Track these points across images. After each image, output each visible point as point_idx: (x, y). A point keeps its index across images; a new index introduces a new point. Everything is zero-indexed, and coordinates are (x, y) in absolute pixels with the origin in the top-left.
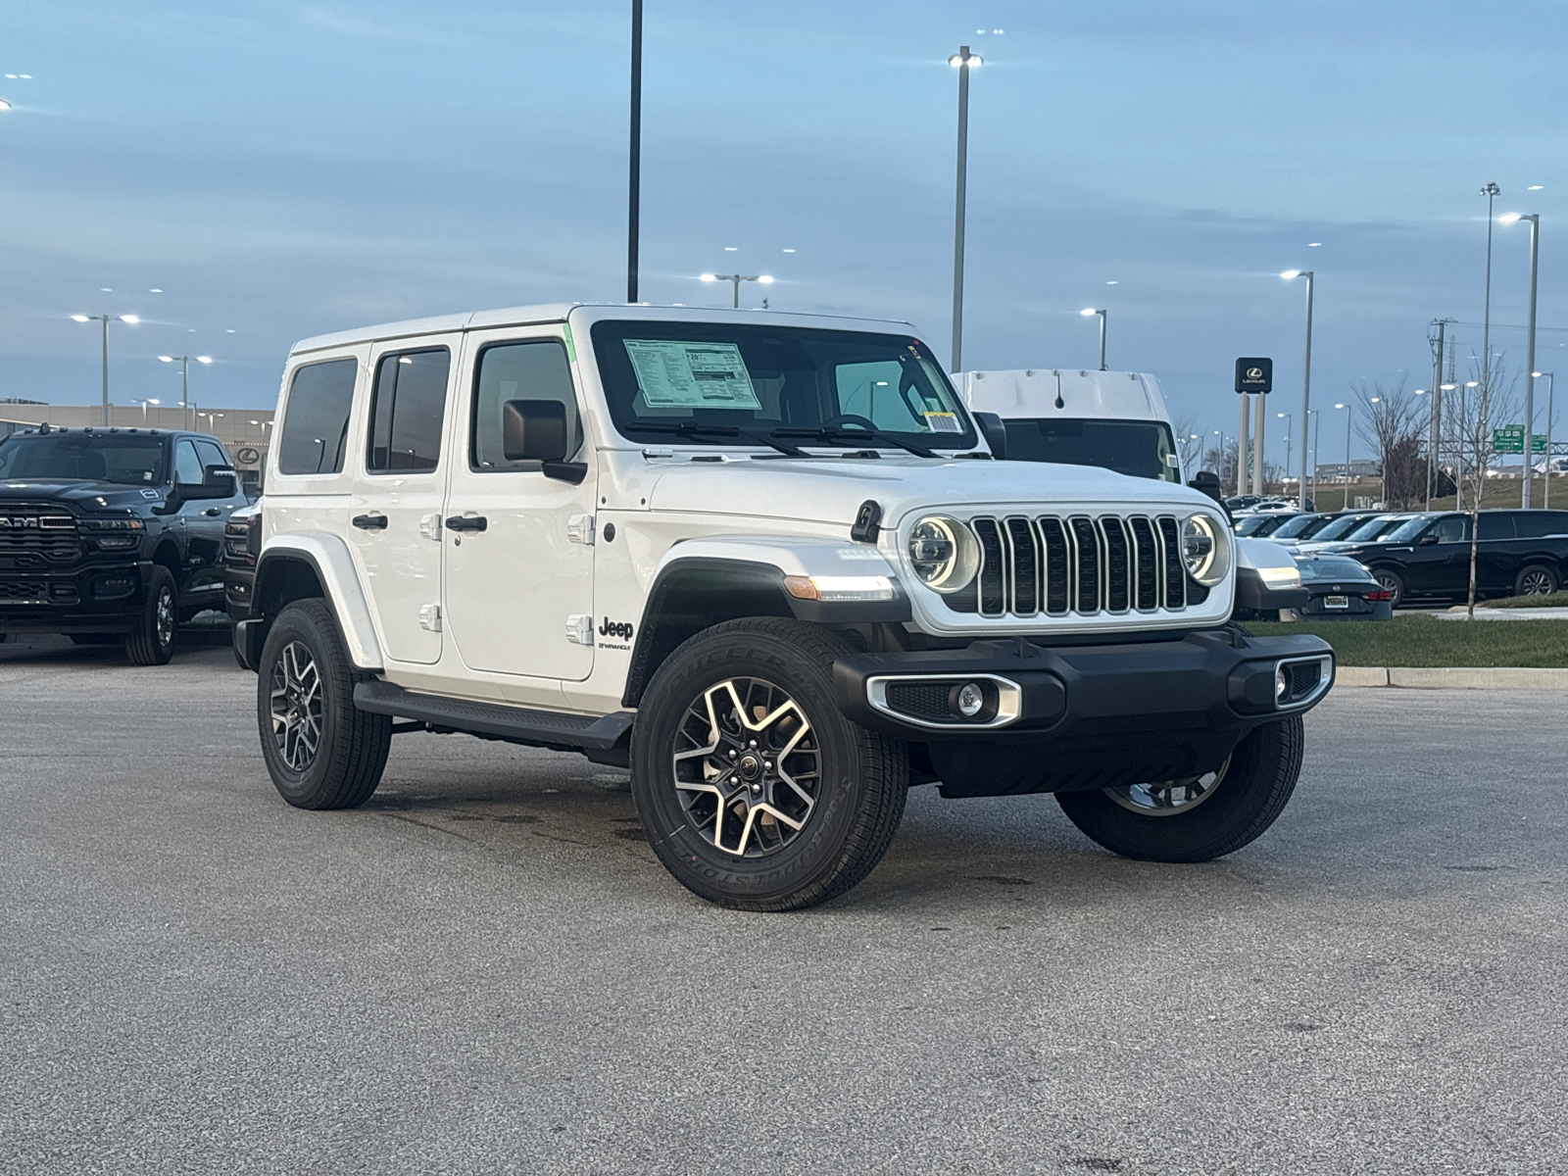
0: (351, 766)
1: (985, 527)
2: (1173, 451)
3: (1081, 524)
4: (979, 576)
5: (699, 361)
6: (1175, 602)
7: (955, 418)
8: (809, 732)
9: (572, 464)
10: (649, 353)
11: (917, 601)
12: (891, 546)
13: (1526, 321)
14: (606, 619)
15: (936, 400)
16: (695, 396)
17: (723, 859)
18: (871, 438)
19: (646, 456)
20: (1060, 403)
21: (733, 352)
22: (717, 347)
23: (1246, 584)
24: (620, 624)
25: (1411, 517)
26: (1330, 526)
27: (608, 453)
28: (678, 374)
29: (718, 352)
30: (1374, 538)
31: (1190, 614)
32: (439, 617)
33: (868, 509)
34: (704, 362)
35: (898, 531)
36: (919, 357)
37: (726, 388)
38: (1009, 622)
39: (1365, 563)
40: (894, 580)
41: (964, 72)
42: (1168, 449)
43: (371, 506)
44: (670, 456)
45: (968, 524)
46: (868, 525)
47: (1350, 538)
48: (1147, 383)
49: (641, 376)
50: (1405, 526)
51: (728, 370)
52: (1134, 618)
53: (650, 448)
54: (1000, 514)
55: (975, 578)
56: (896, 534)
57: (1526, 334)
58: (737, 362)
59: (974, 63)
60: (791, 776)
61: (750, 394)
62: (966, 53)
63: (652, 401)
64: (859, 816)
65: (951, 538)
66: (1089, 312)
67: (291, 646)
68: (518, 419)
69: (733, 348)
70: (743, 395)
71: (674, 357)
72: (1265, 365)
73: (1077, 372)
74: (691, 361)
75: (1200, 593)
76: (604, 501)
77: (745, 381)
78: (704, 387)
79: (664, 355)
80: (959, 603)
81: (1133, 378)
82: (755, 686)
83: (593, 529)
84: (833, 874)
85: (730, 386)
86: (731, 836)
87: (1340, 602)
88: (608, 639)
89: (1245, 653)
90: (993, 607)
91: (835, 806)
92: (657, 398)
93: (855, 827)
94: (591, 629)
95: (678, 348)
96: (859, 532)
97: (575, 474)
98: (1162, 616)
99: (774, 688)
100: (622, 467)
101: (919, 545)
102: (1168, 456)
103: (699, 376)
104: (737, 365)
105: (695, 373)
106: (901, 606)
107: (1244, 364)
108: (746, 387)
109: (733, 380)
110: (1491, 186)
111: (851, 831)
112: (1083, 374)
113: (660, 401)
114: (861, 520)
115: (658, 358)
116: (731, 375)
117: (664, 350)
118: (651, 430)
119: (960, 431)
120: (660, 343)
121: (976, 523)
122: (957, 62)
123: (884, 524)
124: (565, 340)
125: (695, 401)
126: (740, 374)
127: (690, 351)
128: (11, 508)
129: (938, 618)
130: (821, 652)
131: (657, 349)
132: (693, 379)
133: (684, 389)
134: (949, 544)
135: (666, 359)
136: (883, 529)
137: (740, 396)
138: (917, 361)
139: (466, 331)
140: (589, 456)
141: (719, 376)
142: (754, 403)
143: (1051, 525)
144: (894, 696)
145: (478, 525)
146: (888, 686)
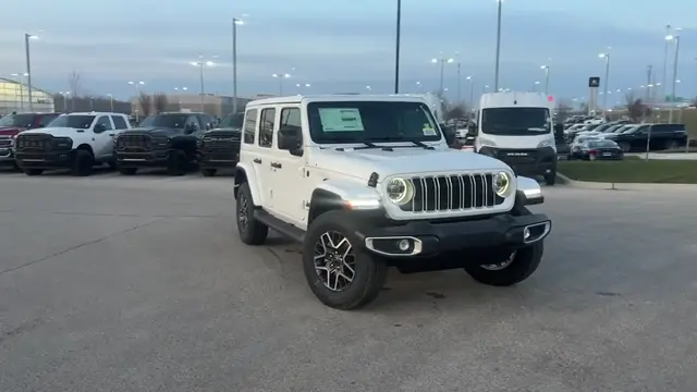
1: (416, 181)
3: (454, 178)
4: (413, 199)
5: (344, 114)
6: (491, 203)
8: (350, 249)
9: (299, 150)
11: (388, 209)
12: (381, 187)
15: (428, 124)
16: (340, 127)
17: (331, 292)
19: (321, 148)
20: (515, 103)
21: (357, 111)
23: (520, 197)
25: (637, 126)
27: (309, 148)
28: (336, 119)
29: (351, 111)
31: (497, 208)
33: (373, 176)
34: (346, 115)
35: (383, 183)
38: (425, 214)
39: (617, 141)
40: (380, 201)
42: (548, 117)
43: (259, 156)
44: (329, 148)
45: (410, 180)
46: (373, 181)
47: (615, 131)
49: (323, 121)
51: (354, 117)
52: (473, 211)
53: (322, 146)
58: (358, 114)
60: (347, 263)
63: (326, 129)
65: (405, 185)
67: (242, 195)
70: (358, 126)
72: (597, 79)
74: (341, 115)
75: (501, 200)
76: (307, 163)
77: (360, 121)
80: (405, 208)
82: (335, 234)
83: (304, 171)
86: (332, 283)
87: (608, 154)
89: (514, 224)
90: (418, 209)
92: (328, 128)
95: (338, 111)
96: (370, 184)
97: (300, 154)
98: (485, 210)
99: (340, 234)
100: (313, 153)
101: (392, 187)
102: (548, 119)
103: (344, 120)
105: (342, 119)
107: (591, 79)
114: (371, 179)
115: (330, 114)
116: (355, 119)
117: (333, 112)
119: (435, 134)
121: (413, 180)
123: (379, 181)
124: (300, 108)
127: (341, 111)
129: (396, 213)
131: (330, 111)
133: (338, 125)
134: (404, 187)
136: (378, 183)
137: (357, 126)
138: (422, 110)
139: (279, 103)
140: (304, 148)
141: (351, 119)
142: (362, 129)
143: (442, 179)
144: (376, 243)
145: (279, 166)
146: (374, 240)
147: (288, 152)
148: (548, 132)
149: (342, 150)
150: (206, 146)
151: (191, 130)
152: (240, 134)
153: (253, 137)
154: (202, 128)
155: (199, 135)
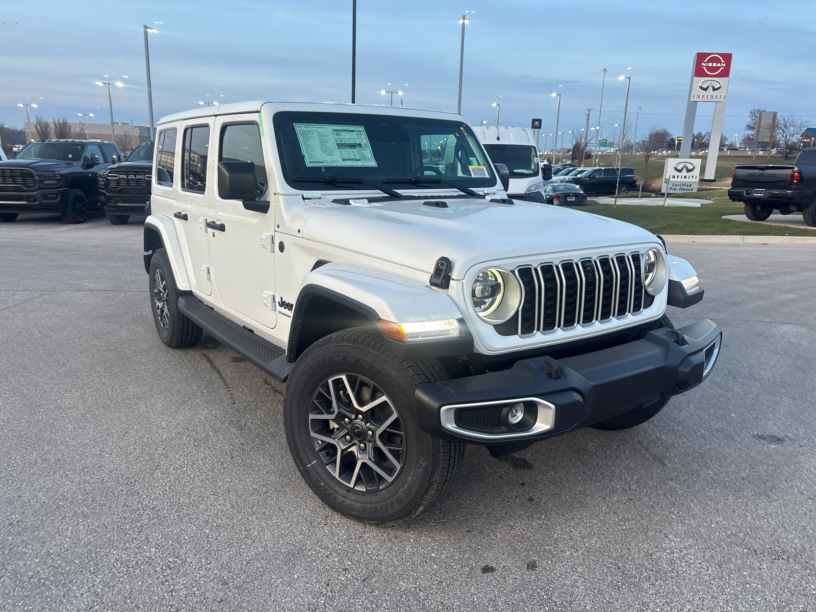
0: (184, 333)
1: (525, 273)
2: (537, 157)
3: (587, 264)
4: (520, 309)
5: (340, 137)
6: (637, 308)
7: (485, 169)
8: (397, 420)
9: (262, 202)
10: (309, 132)
11: (478, 336)
12: (460, 288)
13: (624, 111)
14: (282, 298)
15: (475, 159)
16: (337, 159)
17: (341, 487)
18: (439, 183)
19: (304, 199)
20: (498, 139)
21: (361, 131)
22: (351, 128)
24: (289, 303)
25: (588, 169)
26: (563, 171)
27: (280, 197)
28: (327, 145)
29: (352, 131)
30: (576, 175)
31: (644, 315)
32: (209, 273)
33: (442, 264)
34: (344, 137)
35: (464, 281)
36: (466, 134)
37: (356, 153)
38: (538, 339)
39: (577, 185)
40: (461, 321)
41: (463, 24)
42: (535, 156)
43: (183, 207)
44: (320, 198)
45: (513, 272)
46: (442, 275)
47: (570, 175)
48: (528, 132)
49: (303, 147)
50: (586, 172)
51: (358, 142)
52: (614, 324)
53: (307, 193)
54: (535, 262)
55: (518, 311)
56: (463, 283)
57: (624, 114)
58: (364, 137)
59: (467, 22)
60: (385, 445)
61: (371, 157)
62: (464, 18)
63: (310, 162)
64: (432, 484)
65: (500, 280)
66: (494, 105)
67: (158, 270)
68: (225, 175)
69: (362, 128)
70: (367, 159)
71: (325, 134)
72: (540, 121)
73: (504, 127)
74: (336, 137)
75: (650, 300)
76: (278, 227)
77: (368, 149)
78: (343, 153)
79: (319, 133)
80: (506, 329)
81: (523, 130)
82: (361, 381)
83: (273, 242)
84: (412, 516)
85: (359, 152)
86: (346, 473)
87: (572, 199)
88: (282, 309)
89: (687, 349)
90: (528, 328)
91: (414, 475)
92: (313, 160)
93: (428, 491)
94: (274, 301)
95: (328, 129)
96: (435, 281)
97: (263, 208)
98: (630, 320)
99: (374, 385)
100: (289, 206)
101: (479, 288)
102: (535, 158)
103: (341, 146)
104: (364, 139)
105: (338, 145)
106: (466, 342)
107: (534, 121)
108: (368, 153)
109: (360, 148)
110: (605, 70)
111: (426, 493)
112: (506, 128)
113: (315, 162)
114: (438, 272)
115: (315, 135)
116: (360, 145)
117: (319, 130)
118: (308, 182)
119: (488, 177)
120: (316, 126)
121: (519, 271)
122: (461, 21)
123: (454, 275)
124: (259, 123)
125: (337, 162)
126: (365, 145)
127: (335, 130)
128: (135, 172)
129: (491, 342)
130: (407, 366)
131: (314, 129)
132: (337, 148)
133: (330, 155)
134: (499, 284)
135: (321, 135)
136: (453, 279)
137: (364, 158)
138: (464, 135)
139: (216, 116)
140: (271, 197)
141: (352, 146)
142: (373, 163)
143: (568, 267)
144: (461, 417)
145: (222, 228)
146: (458, 412)
147: (239, 203)
148: (535, 174)
149: (346, 202)
150: (113, 185)
151: (91, 163)
152: (150, 168)
153: (171, 175)
154: (106, 161)
155: (101, 170)
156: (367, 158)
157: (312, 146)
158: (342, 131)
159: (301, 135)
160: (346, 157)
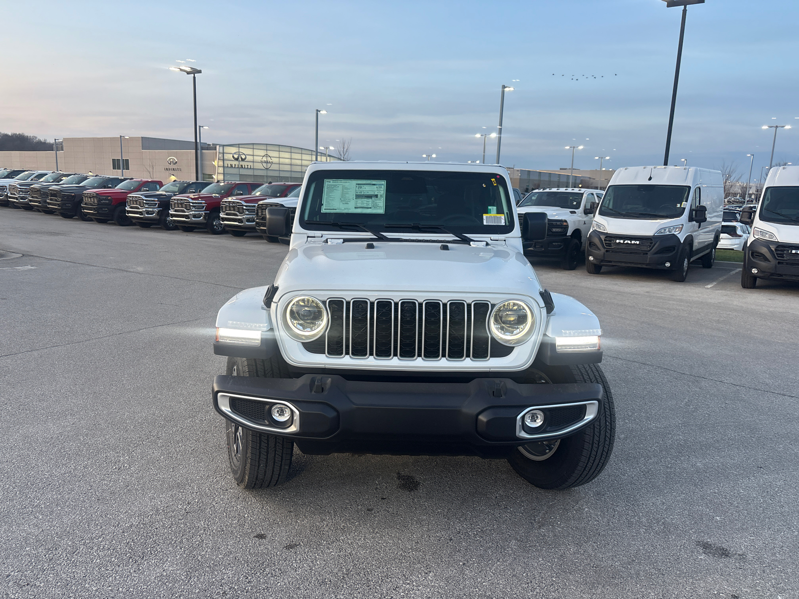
1: (336, 305)
4: (326, 333)
6: (479, 355)
7: (503, 217)
10: (335, 186)
15: (495, 207)
19: (308, 237)
21: (382, 184)
22: (374, 182)
29: (374, 185)
35: (278, 303)
36: (495, 184)
38: (346, 361)
45: (323, 302)
51: (375, 194)
52: (443, 364)
54: (349, 296)
55: (324, 334)
58: (382, 189)
61: (382, 206)
69: (383, 182)
71: (348, 187)
75: (502, 350)
77: (382, 199)
79: (343, 186)
80: (313, 347)
90: (335, 351)
98: (467, 365)
103: (359, 196)
106: (272, 348)
108: (382, 202)
109: (376, 199)
113: (329, 209)
115: (340, 188)
116: (376, 196)
117: (344, 184)
119: (503, 224)
120: (343, 181)
125: (349, 209)
127: (358, 184)
129: (296, 355)
131: (341, 183)
133: (347, 203)
135: (344, 188)
137: (376, 207)
141: (369, 197)
142: (382, 211)
143: (385, 305)
144: (235, 405)
146: (232, 400)
156: (378, 206)
157: (333, 197)
158: (364, 184)
159: (327, 188)
160: (359, 205)
